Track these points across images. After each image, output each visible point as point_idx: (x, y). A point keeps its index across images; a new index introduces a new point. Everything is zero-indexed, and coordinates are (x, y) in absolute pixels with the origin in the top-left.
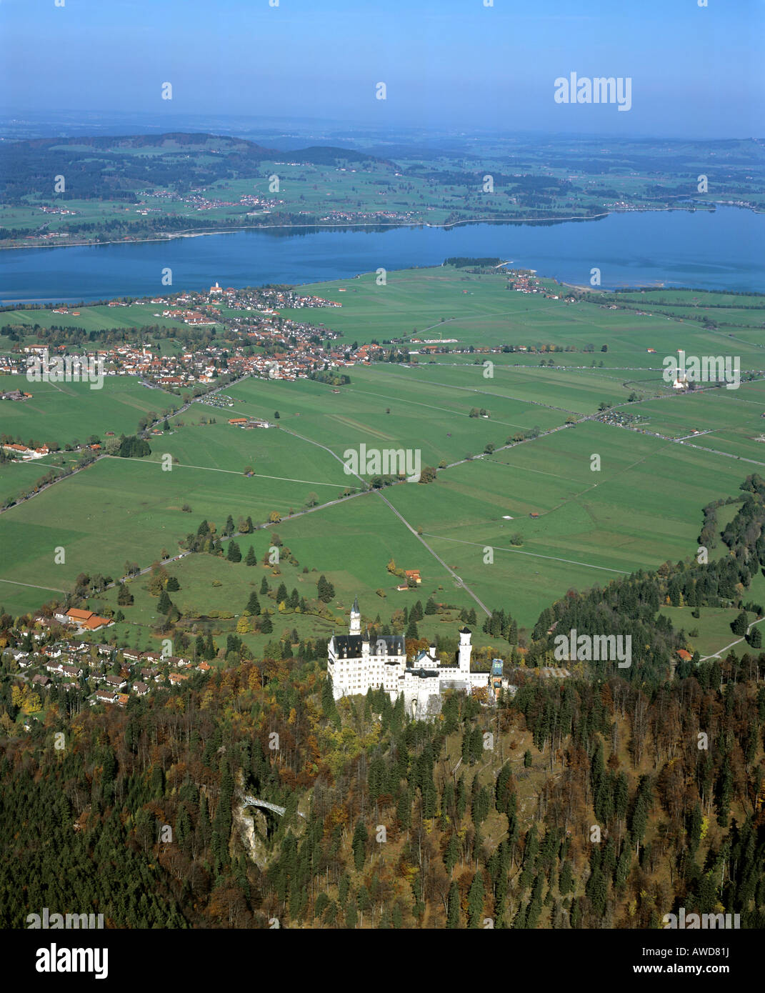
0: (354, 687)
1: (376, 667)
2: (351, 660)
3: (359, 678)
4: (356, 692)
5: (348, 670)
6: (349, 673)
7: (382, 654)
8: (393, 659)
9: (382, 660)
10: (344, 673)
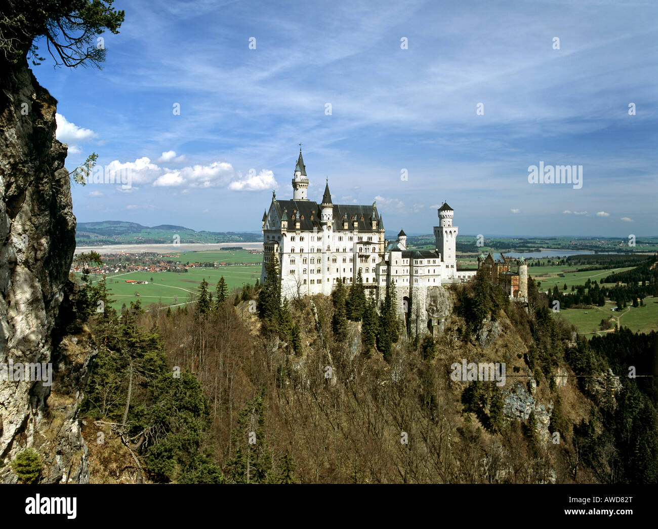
0: (312, 281)
1: (341, 250)
2: (306, 235)
3: (319, 266)
4: (315, 290)
5: (302, 250)
6: (304, 256)
7: (351, 229)
8: (365, 237)
9: (351, 239)
10: (297, 257)
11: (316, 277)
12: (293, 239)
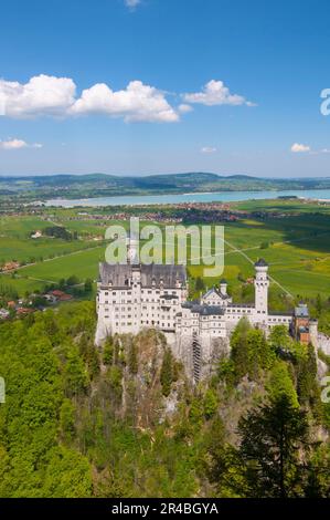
0: (123, 324)
1: (150, 301)
2: (118, 292)
3: (129, 313)
4: (125, 330)
5: (114, 302)
6: (116, 306)
8: (170, 292)
9: (157, 292)
10: (110, 307)
11: (127, 320)
12: (107, 294)
